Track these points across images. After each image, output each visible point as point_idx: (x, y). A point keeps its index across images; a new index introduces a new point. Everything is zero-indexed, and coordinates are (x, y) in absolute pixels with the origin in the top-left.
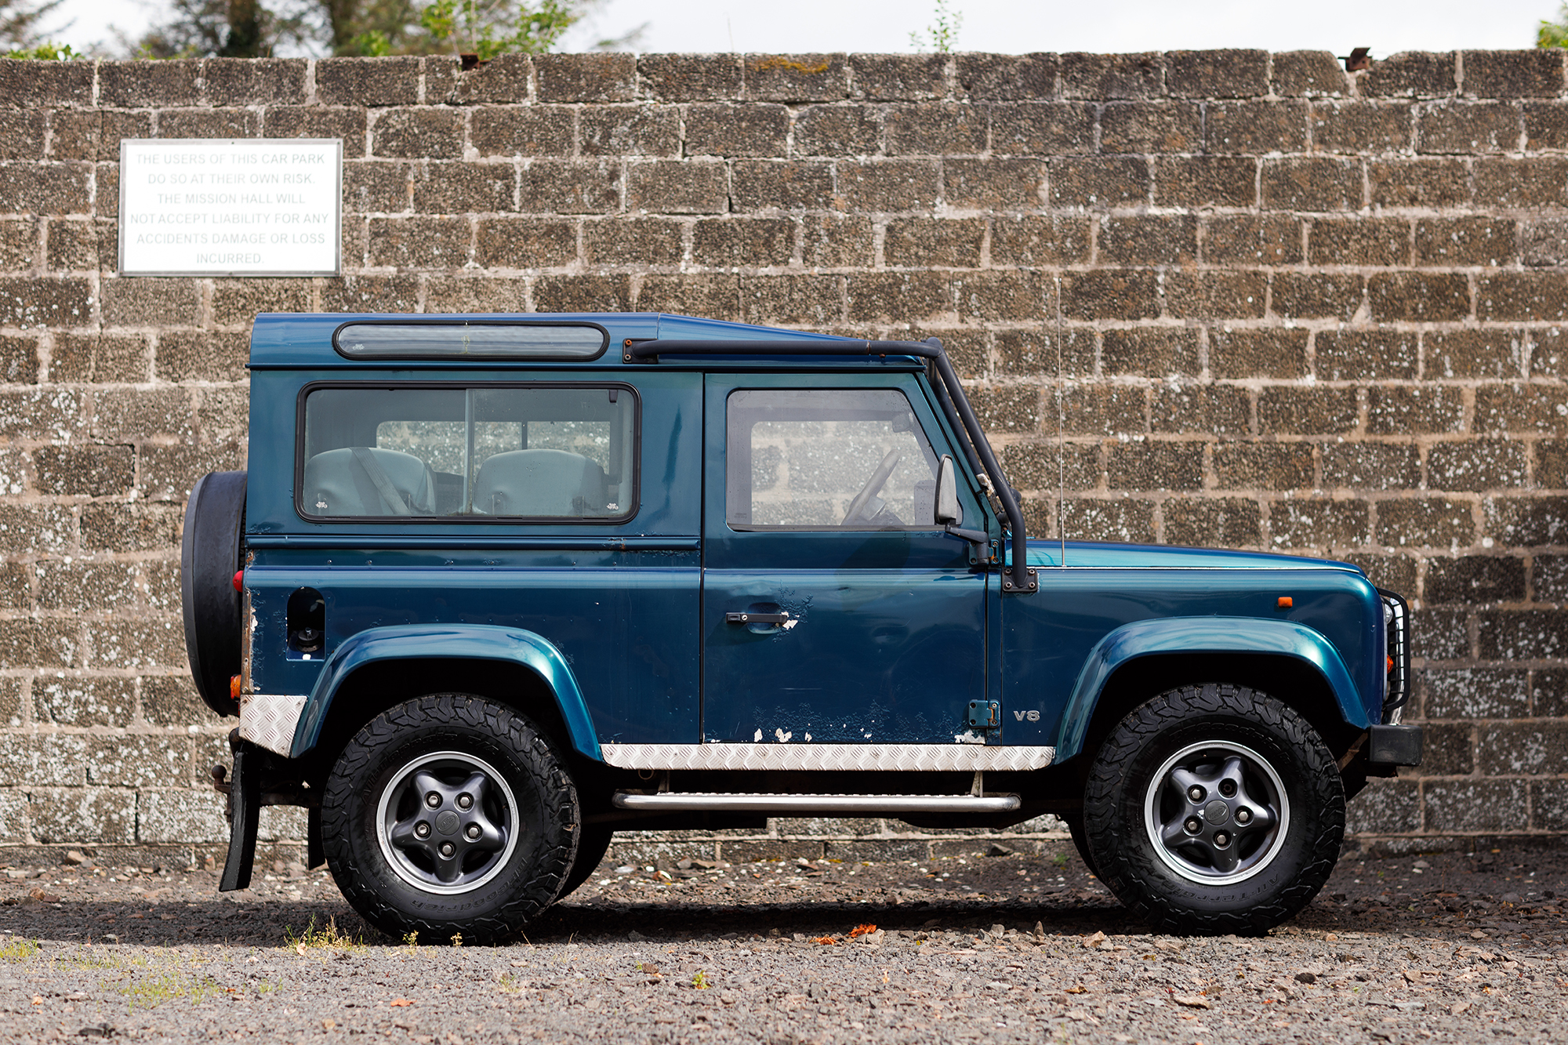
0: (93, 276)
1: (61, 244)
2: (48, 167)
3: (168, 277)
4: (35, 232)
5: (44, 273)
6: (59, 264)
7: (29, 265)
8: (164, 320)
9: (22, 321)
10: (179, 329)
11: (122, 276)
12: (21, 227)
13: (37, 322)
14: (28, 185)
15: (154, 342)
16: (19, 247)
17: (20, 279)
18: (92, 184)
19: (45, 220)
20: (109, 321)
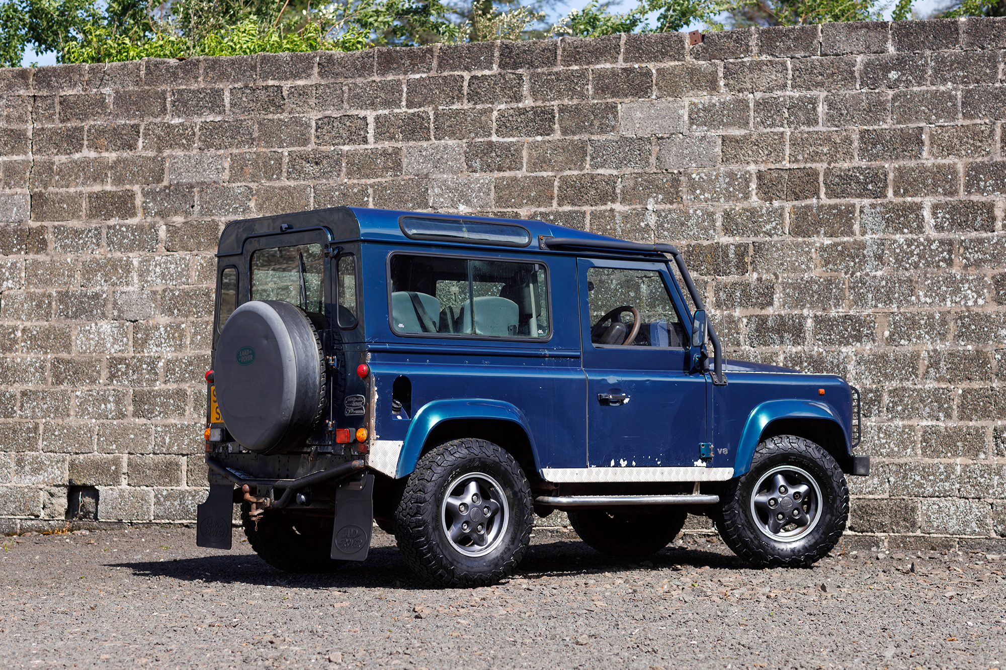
2: (1000, 88)
4: (992, 131)
5: (998, 158)
7: (988, 153)
9: (984, 190)
12: (983, 128)
13: (994, 191)
14: (987, 100)
16: (981, 141)
17: (983, 163)
19: (999, 123)
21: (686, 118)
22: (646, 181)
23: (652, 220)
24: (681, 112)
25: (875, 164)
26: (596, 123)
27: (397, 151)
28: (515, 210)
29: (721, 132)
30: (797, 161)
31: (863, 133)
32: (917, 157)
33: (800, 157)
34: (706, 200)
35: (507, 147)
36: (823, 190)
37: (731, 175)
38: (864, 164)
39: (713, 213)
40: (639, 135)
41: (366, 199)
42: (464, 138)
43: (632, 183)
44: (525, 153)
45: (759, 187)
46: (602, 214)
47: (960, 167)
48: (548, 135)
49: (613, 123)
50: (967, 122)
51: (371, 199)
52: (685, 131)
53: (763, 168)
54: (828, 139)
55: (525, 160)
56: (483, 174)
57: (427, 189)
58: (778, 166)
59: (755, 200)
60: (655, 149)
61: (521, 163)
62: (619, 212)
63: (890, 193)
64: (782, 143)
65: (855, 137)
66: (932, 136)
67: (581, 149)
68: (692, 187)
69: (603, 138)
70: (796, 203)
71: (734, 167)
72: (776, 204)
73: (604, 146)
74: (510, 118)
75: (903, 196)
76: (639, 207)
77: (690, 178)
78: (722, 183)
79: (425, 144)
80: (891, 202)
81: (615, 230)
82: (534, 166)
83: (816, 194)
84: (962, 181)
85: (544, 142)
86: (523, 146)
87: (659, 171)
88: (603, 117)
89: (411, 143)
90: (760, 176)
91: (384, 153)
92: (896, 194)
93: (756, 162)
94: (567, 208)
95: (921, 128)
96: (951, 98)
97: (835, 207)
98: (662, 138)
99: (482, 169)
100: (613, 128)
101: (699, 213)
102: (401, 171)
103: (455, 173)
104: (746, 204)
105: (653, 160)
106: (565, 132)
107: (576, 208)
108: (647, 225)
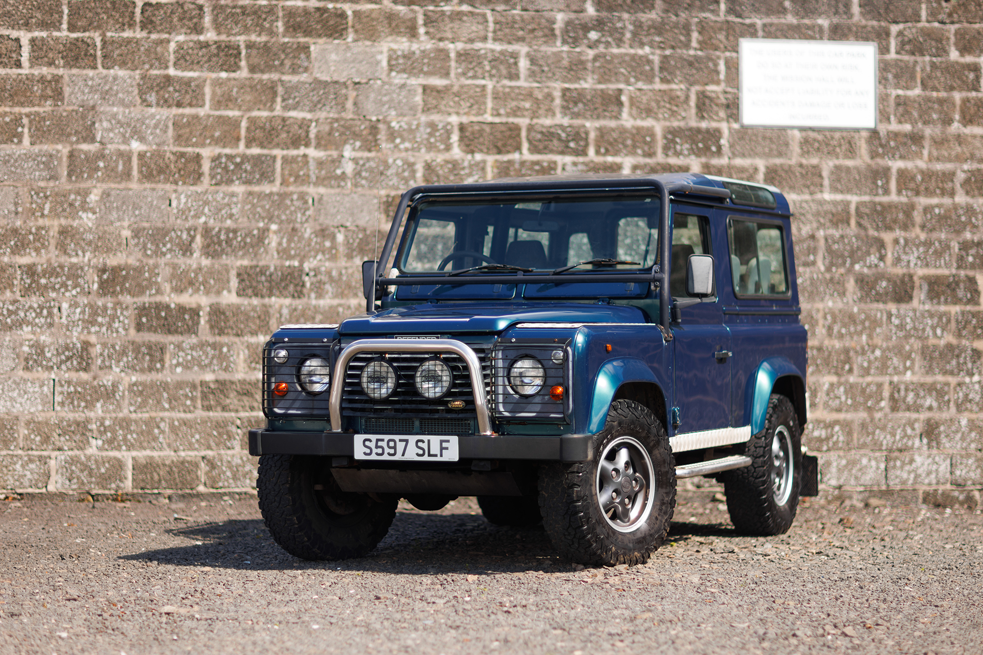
0: (724, 126)
1: (704, 105)
2: (694, 55)
3: (771, 128)
4: (687, 97)
5: (693, 123)
6: (703, 118)
7: (684, 118)
8: (769, 155)
9: (680, 154)
10: (778, 161)
11: (743, 126)
12: (679, 93)
13: (689, 154)
14: (683, 67)
15: (762, 169)
16: (677, 106)
17: (680, 128)
18: (722, 67)
19: (693, 90)
20: (734, 155)
21: (384, 63)
22: (343, 126)
23: (349, 168)
24: (379, 57)
25: (577, 122)
26: (288, 63)
27: (57, 79)
28: (197, 150)
29: (422, 80)
30: (499, 115)
31: (565, 91)
32: (617, 117)
33: (502, 111)
34: (407, 150)
35: (188, 82)
36: (525, 146)
37: (432, 125)
38: (566, 121)
39: (413, 164)
40: (335, 78)
41: (20, 129)
42: (136, 69)
43: (327, 128)
44: (208, 90)
45: (461, 139)
46: (294, 159)
47: (659, 130)
48: (234, 71)
49: (306, 64)
50: (664, 87)
51: (26, 130)
52: (384, 76)
53: (465, 120)
54: (530, 95)
55: (208, 97)
56: (159, 109)
57: (94, 123)
58: (480, 119)
59: (457, 152)
60: (352, 94)
61: (203, 100)
62: (314, 158)
63: (591, 151)
64: (484, 96)
65: (557, 94)
66: (631, 99)
67: (271, 89)
68: (392, 135)
69: (295, 79)
70: (499, 157)
71: (435, 117)
72: (478, 157)
73: (296, 87)
74: (190, 51)
75: (604, 155)
76: (335, 154)
77: (389, 127)
78: (423, 132)
79: (91, 73)
80: (592, 161)
81: (308, 176)
82: (218, 104)
83: (518, 148)
84: (660, 142)
85: (229, 79)
86: (205, 81)
87: (356, 117)
88: (294, 57)
89: (75, 71)
90: (462, 128)
91: (42, 79)
92: (598, 152)
93: (458, 113)
94: (255, 151)
95: (620, 91)
96: (649, 62)
97: (537, 163)
98: (358, 83)
99: (158, 104)
100: (306, 69)
101: (399, 163)
102: (62, 100)
103: (127, 106)
104: (447, 156)
105: (349, 105)
106: (253, 69)
107: (265, 152)
108: (343, 173)
